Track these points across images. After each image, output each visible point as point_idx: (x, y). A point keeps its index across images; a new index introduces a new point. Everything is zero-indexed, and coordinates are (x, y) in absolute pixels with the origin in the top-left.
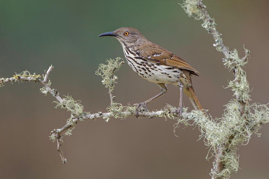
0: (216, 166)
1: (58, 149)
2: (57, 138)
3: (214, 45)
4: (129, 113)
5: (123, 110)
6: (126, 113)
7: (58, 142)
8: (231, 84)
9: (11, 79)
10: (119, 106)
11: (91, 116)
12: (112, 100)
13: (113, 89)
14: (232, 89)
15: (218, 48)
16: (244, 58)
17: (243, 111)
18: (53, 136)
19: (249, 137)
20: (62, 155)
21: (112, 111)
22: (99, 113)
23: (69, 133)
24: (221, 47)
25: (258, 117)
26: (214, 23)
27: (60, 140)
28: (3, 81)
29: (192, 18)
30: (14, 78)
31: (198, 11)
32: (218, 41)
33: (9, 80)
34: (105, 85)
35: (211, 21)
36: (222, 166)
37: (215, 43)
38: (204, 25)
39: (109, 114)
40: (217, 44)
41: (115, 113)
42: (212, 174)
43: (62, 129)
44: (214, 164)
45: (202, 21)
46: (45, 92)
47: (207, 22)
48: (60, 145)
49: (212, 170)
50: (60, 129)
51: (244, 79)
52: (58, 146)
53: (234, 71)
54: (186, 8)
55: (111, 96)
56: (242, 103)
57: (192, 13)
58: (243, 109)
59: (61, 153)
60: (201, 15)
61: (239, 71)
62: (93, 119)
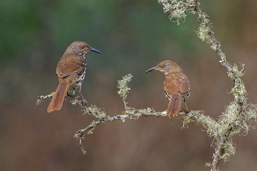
0: (217, 152)
1: (80, 144)
2: (80, 136)
3: (220, 61)
4: (141, 114)
5: (136, 112)
6: (138, 115)
7: (80, 139)
8: (233, 90)
9: (49, 96)
10: (132, 110)
11: (111, 119)
12: (125, 106)
13: (126, 97)
14: (233, 94)
15: (223, 64)
16: (242, 70)
17: (241, 110)
18: (76, 135)
19: (247, 129)
20: (83, 148)
21: (127, 114)
22: (118, 116)
23: (90, 132)
24: (225, 63)
25: (252, 114)
26: (220, 45)
27: (82, 137)
28: (43, 98)
29: (205, 42)
30: (51, 95)
31: (208, 36)
32: (223, 59)
33: (48, 97)
34: (120, 95)
35: (218, 44)
36: (223, 151)
37: (221, 60)
38: (212, 47)
39: (125, 116)
40: (223, 60)
41: (130, 115)
42: (214, 158)
43: (86, 129)
44: (216, 150)
45: (211, 44)
46: (74, 103)
47: (215, 44)
48: (82, 141)
49: (214, 154)
50: (83, 129)
51: (243, 86)
52: (80, 142)
53: (234, 81)
54: (199, 34)
55: (125, 102)
56: (241, 104)
57: (205, 38)
58: (241, 108)
59: (82, 148)
60: (211, 39)
61: (238, 80)
62: (113, 121)
